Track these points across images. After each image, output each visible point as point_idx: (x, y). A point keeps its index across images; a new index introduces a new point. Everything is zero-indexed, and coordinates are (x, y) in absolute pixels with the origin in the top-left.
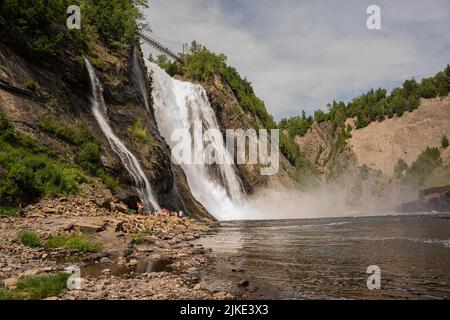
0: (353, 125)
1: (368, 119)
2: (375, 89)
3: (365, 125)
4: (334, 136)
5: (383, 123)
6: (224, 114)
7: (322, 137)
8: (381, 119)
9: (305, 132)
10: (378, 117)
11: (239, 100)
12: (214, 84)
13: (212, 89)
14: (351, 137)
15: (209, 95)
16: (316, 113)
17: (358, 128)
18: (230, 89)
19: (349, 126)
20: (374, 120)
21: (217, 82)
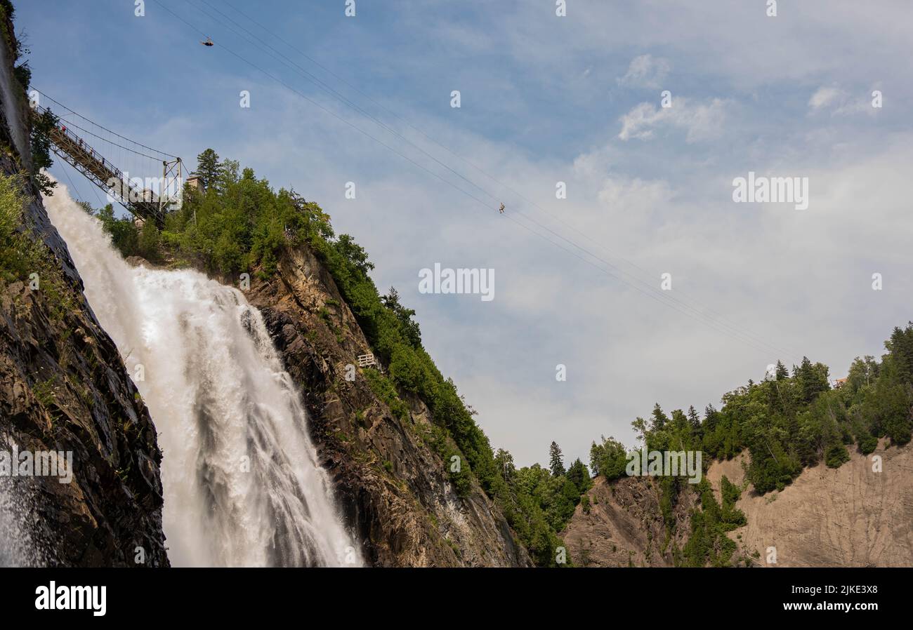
0: (738, 481)
1: (791, 459)
2: (792, 365)
3: (786, 477)
4: (671, 524)
5: (844, 469)
6: (333, 399)
7: (628, 532)
8: (837, 458)
9: (567, 516)
10: (823, 451)
11: (384, 357)
12: (289, 288)
13: (284, 305)
14: (740, 521)
15: (276, 327)
16: (596, 451)
17: (759, 491)
18: (348, 316)
19: (727, 485)
20: (813, 463)
21: (304, 281)
